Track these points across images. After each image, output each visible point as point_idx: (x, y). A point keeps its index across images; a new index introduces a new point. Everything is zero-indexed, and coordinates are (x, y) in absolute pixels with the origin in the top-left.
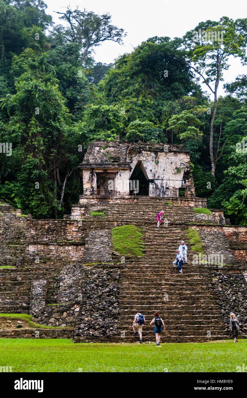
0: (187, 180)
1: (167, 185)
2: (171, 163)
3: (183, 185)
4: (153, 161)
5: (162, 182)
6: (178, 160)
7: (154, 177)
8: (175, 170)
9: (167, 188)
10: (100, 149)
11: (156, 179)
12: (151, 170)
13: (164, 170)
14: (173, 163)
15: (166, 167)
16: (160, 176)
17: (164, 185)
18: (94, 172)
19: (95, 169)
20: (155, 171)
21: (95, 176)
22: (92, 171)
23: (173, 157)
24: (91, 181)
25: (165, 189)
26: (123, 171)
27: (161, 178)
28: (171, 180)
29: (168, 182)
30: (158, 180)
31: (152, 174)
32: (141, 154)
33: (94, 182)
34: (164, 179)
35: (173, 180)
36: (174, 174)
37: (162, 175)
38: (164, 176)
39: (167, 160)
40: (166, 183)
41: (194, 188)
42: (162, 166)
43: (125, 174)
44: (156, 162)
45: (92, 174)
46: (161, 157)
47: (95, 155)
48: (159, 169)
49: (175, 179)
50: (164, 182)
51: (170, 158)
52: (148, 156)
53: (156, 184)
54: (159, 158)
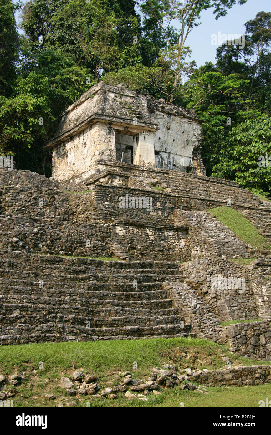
0: (195, 158)
1: (174, 162)
2: (183, 132)
3: (191, 163)
4: (164, 125)
5: (169, 156)
6: (191, 130)
7: (161, 149)
8: (185, 142)
9: (174, 165)
10: (116, 97)
11: (163, 152)
12: (159, 138)
13: (174, 141)
14: (184, 133)
15: (176, 137)
16: (168, 147)
17: (171, 161)
18: (112, 129)
19: (114, 125)
20: (164, 140)
21: (113, 134)
22: (110, 126)
23: (186, 125)
24: (109, 141)
25: (172, 165)
26: (147, 132)
27: (168, 151)
28: (179, 155)
29: (175, 157)
30: (164, 153)
31: (159, 143)
32: (153, 114)
33: (112, 142)
34: (172, 152)
35: (181, 155)
36: (183, 147)
37: (170, 147)
38: (172, 148)
39: (179, 127)
40: (174, 158)
41: (205, 169)
42: (172, 135)
43: (149, 136)
44: (167, 128)
45: (110, 131)
46: (174, 122)
47: (111, 103)
48: (169, 138)
49: (183, 155)
50: (172, 156)
51: (183, 125)
52: (160, 118)
53: (162, 157)
54: (171, 123)
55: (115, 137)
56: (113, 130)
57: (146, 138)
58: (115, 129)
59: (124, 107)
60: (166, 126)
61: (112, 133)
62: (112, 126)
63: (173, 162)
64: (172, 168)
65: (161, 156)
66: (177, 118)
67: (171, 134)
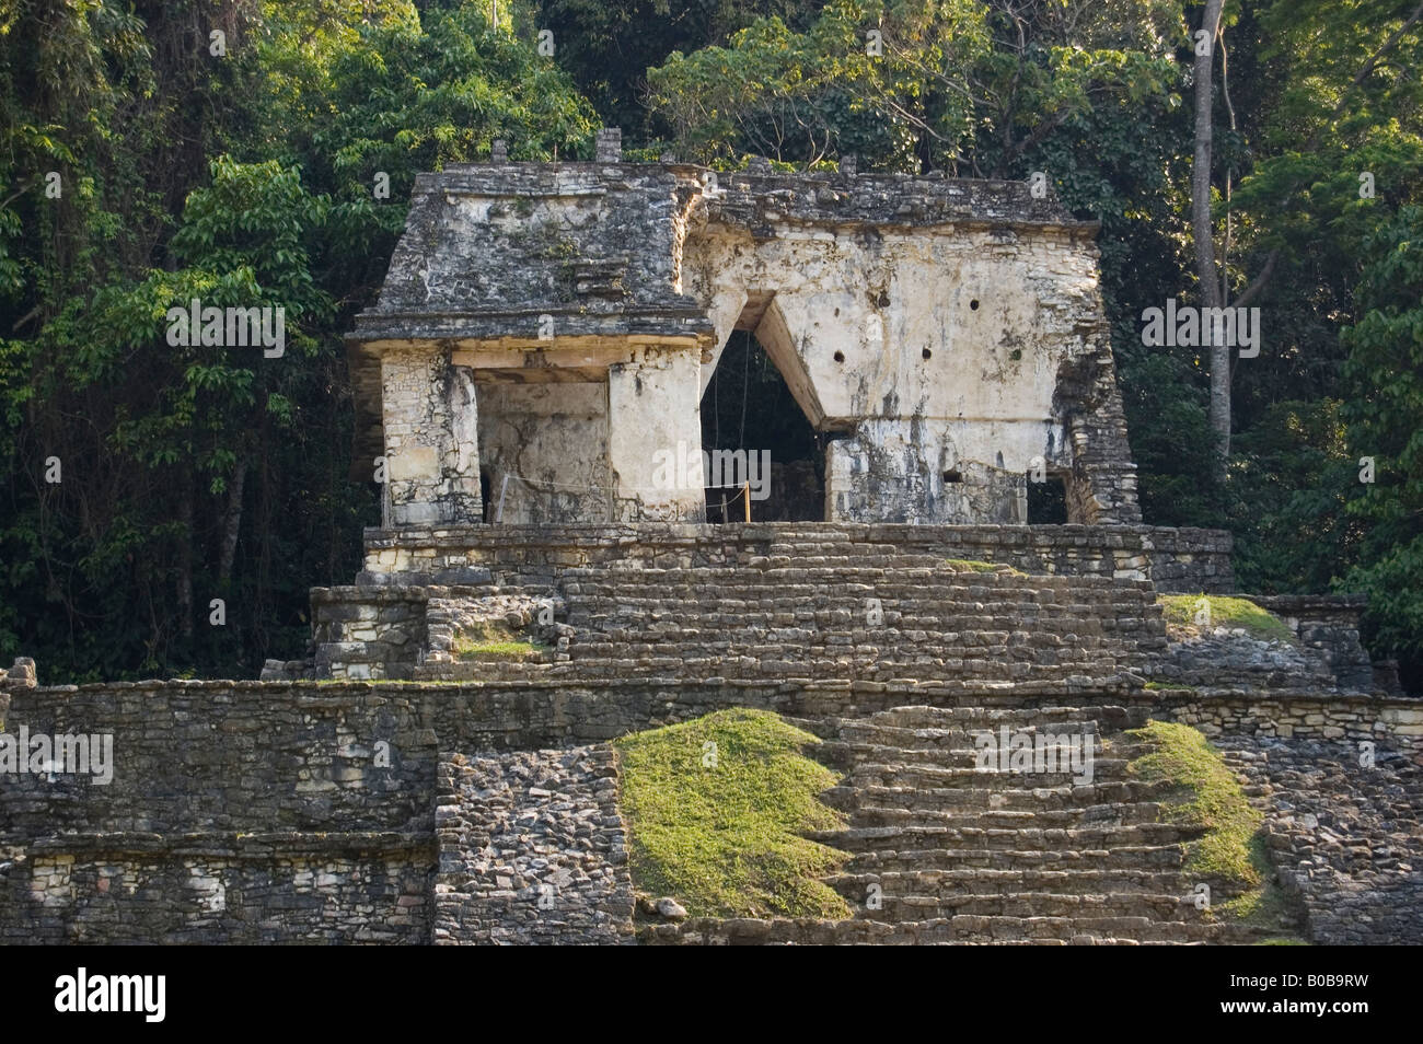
0: (1079, 420)
1: (950, 457)
2: (974, 305)
3: (1057, 449)
4: (849, 290)
5: (915, 436)
6: (1017, 285)
7: (862, 403)
8: (1000, 351)
9: (952, 477)
10: (491, 214)
11: (875, 418)
12: (839, 357)
13: (927, 354)
14: (982, 306)
15: (936, 333)
16: (900, 392)
17: (931, 456)
18: (459, 371)
19: (468, 350)
20: (866, 359)
21: (465, 393)
22: (448, 362)
23: (982, 267)
24: (442, 431)
25: (934, 478)
26: (653, 354)
27: (905, 409)
28: (977, 420)
29: (952, 434)
30: (885, 424)
31: (843, 378)
32: (770, 245)
33: (462, 434)
34: (927, 411)
35: (987, 420)
36: (994, 377)
37: (913, 388)
38: (925, 392)
39: (945, 282)
40: (945, 439)
41: (1130, 470)
42: (910, 326)
43: (667, 374)
44: (873, 298)
45: (448, 385)
46: (905, 266)
47: (465, 251)
48: (893, 346)
49: (1000, 415)
50: (930, 433)
51: (966, 270)
52: (817, 259)
53: (871, 445)
54: (891, 272)
55: (473, 407)
56: (464, 376)
57: (650, 382)
58: (474, 374)
59: (537, 257)
60: (860, 293)
61: (458, 391)
62: (458, 360)
63: (942, 459)
64: (934, 490)
65: (866, 443)
66: (922, 243)
67: (903, 321)
